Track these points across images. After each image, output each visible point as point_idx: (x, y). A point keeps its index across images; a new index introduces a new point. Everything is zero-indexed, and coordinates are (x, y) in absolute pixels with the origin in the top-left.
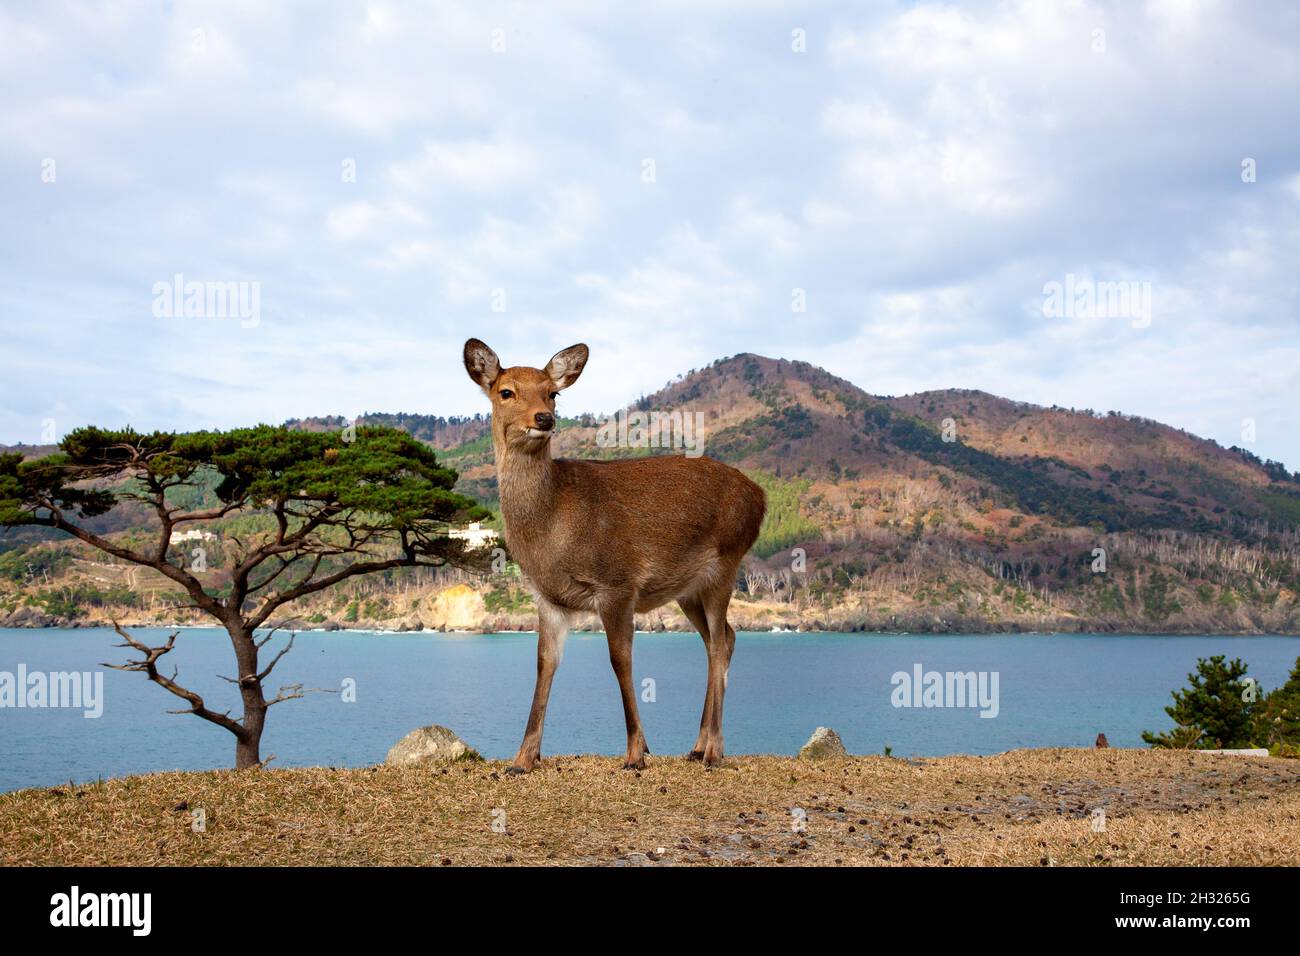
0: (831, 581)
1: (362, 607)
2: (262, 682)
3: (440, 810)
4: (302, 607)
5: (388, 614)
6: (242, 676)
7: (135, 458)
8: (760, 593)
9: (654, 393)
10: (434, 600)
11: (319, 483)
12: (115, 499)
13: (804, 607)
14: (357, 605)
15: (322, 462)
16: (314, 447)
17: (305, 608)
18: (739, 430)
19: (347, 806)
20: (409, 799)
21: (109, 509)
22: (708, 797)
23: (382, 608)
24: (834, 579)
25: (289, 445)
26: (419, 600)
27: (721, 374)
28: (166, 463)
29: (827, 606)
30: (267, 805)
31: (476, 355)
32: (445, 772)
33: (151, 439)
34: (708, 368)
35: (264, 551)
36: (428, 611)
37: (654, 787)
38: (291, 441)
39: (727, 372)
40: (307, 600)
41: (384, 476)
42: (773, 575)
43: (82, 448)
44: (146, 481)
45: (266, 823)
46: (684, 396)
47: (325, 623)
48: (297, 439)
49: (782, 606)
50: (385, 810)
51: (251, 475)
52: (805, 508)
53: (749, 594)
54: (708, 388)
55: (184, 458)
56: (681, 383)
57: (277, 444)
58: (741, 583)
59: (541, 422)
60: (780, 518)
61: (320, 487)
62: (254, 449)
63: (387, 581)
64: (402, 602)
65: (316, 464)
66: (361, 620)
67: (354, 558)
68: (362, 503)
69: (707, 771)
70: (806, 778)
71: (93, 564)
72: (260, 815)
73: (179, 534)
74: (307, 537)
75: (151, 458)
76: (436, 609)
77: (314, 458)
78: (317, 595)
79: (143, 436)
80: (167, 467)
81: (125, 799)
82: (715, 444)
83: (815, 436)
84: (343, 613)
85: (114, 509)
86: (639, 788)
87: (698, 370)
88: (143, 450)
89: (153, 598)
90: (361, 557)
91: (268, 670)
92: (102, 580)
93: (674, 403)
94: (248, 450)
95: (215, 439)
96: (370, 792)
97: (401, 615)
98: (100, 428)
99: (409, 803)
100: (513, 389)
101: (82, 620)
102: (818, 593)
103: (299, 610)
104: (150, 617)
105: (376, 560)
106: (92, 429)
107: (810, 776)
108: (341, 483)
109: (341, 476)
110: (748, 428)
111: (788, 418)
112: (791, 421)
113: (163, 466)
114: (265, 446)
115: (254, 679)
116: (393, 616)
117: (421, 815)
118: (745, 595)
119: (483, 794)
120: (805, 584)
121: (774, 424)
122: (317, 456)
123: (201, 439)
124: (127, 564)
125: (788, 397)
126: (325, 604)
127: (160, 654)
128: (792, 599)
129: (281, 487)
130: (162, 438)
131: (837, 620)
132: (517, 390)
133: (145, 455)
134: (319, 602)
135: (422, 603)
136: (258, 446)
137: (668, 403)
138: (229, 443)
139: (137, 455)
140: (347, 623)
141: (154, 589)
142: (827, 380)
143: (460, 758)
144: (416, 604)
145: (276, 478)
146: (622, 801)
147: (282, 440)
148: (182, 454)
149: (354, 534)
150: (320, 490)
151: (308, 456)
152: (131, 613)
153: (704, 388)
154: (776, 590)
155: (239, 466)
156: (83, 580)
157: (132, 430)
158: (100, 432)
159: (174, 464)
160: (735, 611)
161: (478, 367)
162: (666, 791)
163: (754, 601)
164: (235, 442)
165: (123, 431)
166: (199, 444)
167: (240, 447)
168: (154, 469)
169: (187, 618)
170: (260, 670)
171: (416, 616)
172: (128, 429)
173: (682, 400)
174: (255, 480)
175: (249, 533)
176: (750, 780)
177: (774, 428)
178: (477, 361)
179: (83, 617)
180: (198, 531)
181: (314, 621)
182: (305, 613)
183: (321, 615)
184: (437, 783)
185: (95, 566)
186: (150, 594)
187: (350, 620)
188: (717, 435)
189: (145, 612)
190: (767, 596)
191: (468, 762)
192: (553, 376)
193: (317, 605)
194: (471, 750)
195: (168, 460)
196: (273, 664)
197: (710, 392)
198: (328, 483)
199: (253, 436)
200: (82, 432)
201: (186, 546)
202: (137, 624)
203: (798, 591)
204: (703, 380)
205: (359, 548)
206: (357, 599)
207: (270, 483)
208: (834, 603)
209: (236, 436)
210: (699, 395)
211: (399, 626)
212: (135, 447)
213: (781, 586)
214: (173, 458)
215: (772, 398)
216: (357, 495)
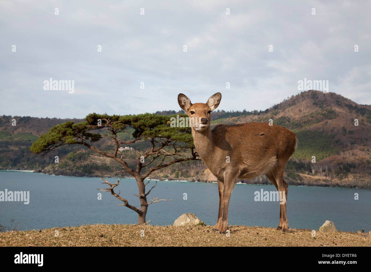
0: (343, 170)
1: (180, 173)
2: (147, 197)
3: (186, 241)
4: (161, 173)
5: (189, 176)
6: (140, 194)
7: (107, 123)
8: (316, 173)
9: (279, 103)
10: (204, 172)
11: (165, 132)
12: (102, 136)
13: (332, 178)
14: (178, 172)
15: (166, 125)
16: (164, 120)
17: (162, 173)
18: (309, 116)
19: (155, 238)
20: (177, 237)
21: (99, 140)
22: (282, 243)
23: (186, 174)
24: (344, 169)
25: (155, 120)
26: (199, 171)
27: (303, 97)
28: (117, 125)
29: (341, 178)
30: (129, 237)
31: (182, 99)
32: (191, 229)
33: (113, 117)
34: (298, 95)
35: (148, 154)
36: (201, 175)
37: (263, 238)
38: (156, 118)
39: (305, 96)
40: (162, 170)
41: (186, 130)
42: (321, 167)
43: (92, 120)
44: (111, 131)
45: (128, 243)
46: (290, 104)
47: (168, 178)
48: (158, 118)
49: (324, 178)
50: (168, 240)
51: (143, 129)
52: (333, 144)
53: (312, 173)
54: (298, 102)
55: (123, 123)
56: (288, 100)
57: (152, 119)
58: (309, 169)
59: (203, 121)
60: (324, 147)
61: (165, 133)
62: (145, 121)
63: (188, 165)
64: (193, 172)
65: (164, 126)
66: (180, 178)
67: (178, 157)
68: (179, 139)
69: (283, 233)
70: (320, 238)
71: (96, 157)
72: (127, 240)
73: (122, 148)
74: (161, 150)
75: (112, 123)
76: (204, 175)
77: (164, 124)
78: (166, 169)
79: (110, 116)
80: (117, 126)
81: (84, 233)
82: (301, 121)
83: (337, 119)
84: (174, 175)
85: (101, 139)
86: (257, 238)
87: (295, 95)
88: (110, 120)
89: (114, 168)
90: (180, 157)
91: (148, 193)
92: (99, 162)
93: (286, 107)
94: (143, 121)
95: (132, 117)
96: (164, 234)
97: (193, 176)
98: (97, 113)
99: (176, 239)
100: (194, 111)
101: (93, 175)
102: (338, 174)
103: (160, 173)
104: (113, 174)
105: (184, 158)
106: (95, 114)
107: (321, 238)
108: (172, 132)
109: (172, 130)
110: (312, 115)
111: (327, 112)
112: (328, 113)
113: (116, 126)
114: (148, 120)
115: (144, 196)
116: (190, 176)
117: (180, 243)
118: (311, 174)
119: (202, 237)
120: (333, 170)
121: (322, 114)
122: (165, 124)
123: (128, 117)
124: (106, 157)
125: (328, 105)
126: (167, 171)
127: (115, 186)
128: (328, 175)
129: (153, 133)
130: (116, 117)
131: (345, 183)
132: (196, 111)
133: (110, 122)
134: (166, 171)
135: (200, 173)
136: (146, 120)
137: (284, 107)
138: (136, 119)
139: (108, 122)
140: (175, 179)
141: (114, 165)
142: (342, 99)
143: (198, 225)
144: (197, 173)
145: (151, 130)
146: (250, 242)
147: (153, 118)
148: (122, 122)
149: (176, 149)
150: (165, 135)
151: (161, 124)
152: (107, 173)
153: (297, 102)
154: (322, 172)
155: (140, 127)
156: (93, 162)
157: (107, 114)
158: (97, 115)
159: (119, 125)
160: (307, 179)
161: (183, 103)
162: (267, 240)
163: (314, 176)
164: (138, 118)
165: (104, 115)
166: (128, 118)
167: (140, 120)
168: (113, 127)
169: (125, 175)
170: (146, 193)
171: (198, 177)
172: (105, 114)
173: (289, 105)
174: (144, 131)
175: (144, 148)
176: (298, 238)
177: (322, 115)
178: (182, 102)
179: (93, 174)
180: (128, 147)
181: (165, 177)
182: (162, 175)
183: (167, 175)
184: (187, 232)
185: (97, 158)
186: (113, 167)
187: (176, 177)
188: (302, 118)
189: (112, 173)
190: (319, 174)
191: (201, 226)
192: (209, 105)
193: (166, 172)
194: (202, 222)
195: (118, 124)
196: (150, 191)
197: (299, 103)
198: (168, 132)
199: (144, 116)
200: (91, 115)
201: (124, 152)
202: (109, 176)
203: (330, 173)
204: (296, 99)
205: (178, 154)
206: (178, 170)
207: (149, 132)
208: (344, 177)
209: (139, 116)
210: (295, 104)
211: (192, 180)
212: (108, 119)
213: (324, 171)
214: (119, 123)
215: (321, 105)
216: (177, 136)
